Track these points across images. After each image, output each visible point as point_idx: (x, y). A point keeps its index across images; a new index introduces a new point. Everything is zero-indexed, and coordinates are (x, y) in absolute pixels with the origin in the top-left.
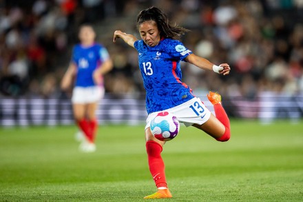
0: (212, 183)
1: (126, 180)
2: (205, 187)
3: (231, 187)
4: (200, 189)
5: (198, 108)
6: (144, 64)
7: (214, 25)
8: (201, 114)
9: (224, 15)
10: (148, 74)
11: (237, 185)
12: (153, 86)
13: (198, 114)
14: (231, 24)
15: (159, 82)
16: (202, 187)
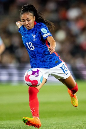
0: (65, 122)
1: (10, 119)
2: (61, 124)
3: (78, 124)
4: (58, 125)
5: (65, 68)
6: (27, 43)
7: (67, 20)
8: (66, 72)
9: (73, 13)
10: (32, 49)
11: (82, 123)
12: (36, 56)
13: (64, 72)
14: (78, 19)
15: (40, 53)
16: (59, 124)
